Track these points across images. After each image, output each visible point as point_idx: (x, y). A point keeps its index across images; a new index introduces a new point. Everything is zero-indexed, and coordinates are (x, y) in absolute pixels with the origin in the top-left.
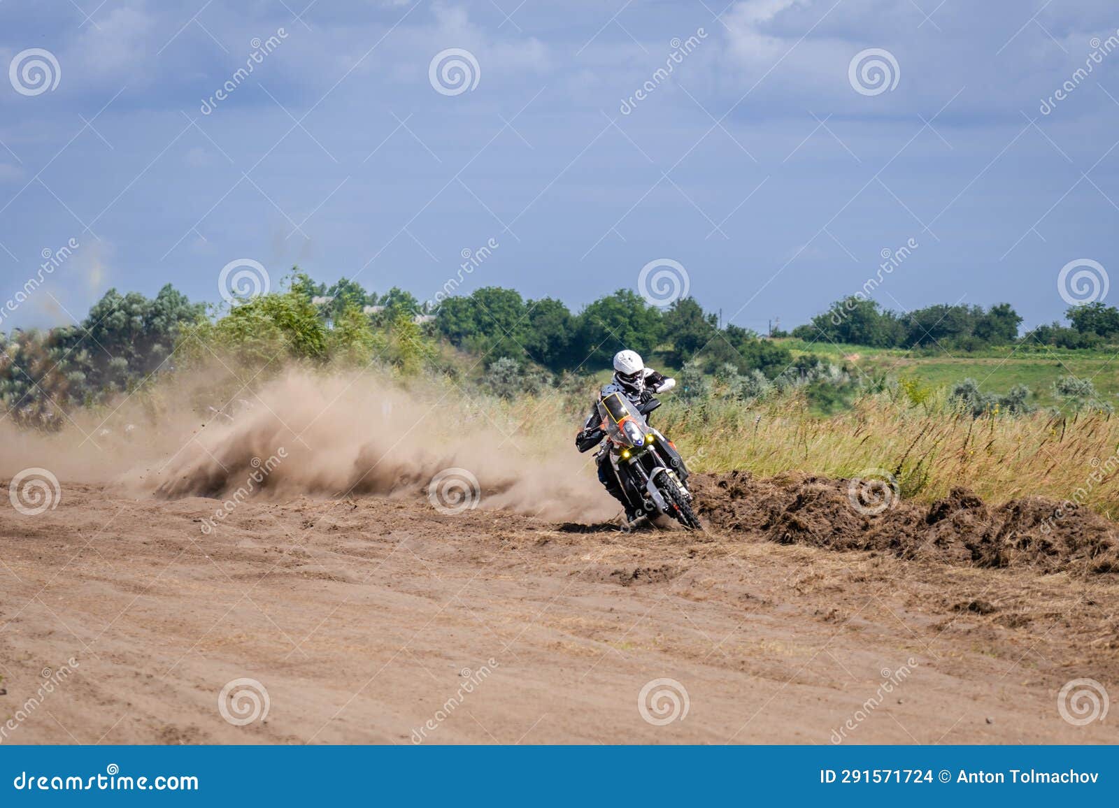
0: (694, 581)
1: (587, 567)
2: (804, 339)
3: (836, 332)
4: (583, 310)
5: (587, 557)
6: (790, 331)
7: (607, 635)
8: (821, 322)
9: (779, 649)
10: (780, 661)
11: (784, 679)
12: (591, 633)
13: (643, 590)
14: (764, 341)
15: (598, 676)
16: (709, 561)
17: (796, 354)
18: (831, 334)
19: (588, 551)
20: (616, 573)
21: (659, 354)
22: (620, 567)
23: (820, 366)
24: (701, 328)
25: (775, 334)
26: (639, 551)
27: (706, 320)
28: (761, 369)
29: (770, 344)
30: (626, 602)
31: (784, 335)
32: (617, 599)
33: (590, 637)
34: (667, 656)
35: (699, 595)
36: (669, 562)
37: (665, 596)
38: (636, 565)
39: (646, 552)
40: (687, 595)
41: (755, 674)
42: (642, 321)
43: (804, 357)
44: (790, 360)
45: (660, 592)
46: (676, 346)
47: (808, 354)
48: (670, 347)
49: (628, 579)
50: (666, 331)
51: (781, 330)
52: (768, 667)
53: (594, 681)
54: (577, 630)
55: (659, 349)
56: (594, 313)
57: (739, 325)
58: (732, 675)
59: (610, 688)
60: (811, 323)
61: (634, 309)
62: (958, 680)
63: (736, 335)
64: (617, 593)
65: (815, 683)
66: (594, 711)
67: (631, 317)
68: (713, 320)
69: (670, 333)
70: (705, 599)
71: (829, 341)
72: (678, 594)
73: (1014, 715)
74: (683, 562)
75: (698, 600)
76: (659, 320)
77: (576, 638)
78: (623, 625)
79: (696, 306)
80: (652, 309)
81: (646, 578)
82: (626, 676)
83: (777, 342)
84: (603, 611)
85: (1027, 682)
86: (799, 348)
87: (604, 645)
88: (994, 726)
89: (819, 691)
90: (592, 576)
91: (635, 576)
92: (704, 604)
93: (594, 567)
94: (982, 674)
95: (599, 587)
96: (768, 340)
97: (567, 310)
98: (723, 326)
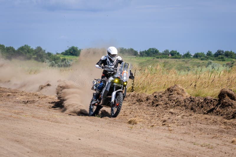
0: (39, 103)
1: (17, 100)
2: (63, 55)
3: (69, 53)
4: (17, 49)
5: (18, 98)
6: (60, 53)
7: (21, 114)
8: (66, 51)
9: (56, 116)
10: (56, 119)
11: (57, 122)
12: (18, 114)
13: (29, 105)
14: (55, 55)
15: (18, 122)
16: (43, 99)
17: (61, 58)
18: (69, 54)
19: (18, 97)
20: (23, 102)
21: (33, 58)
22: (24, 100)
23: (66, 60)
24: (42, 53)
25: (57, 54)
26: (28, 97)
27: (43, 51)
28: (54, 61)
29: (56, 56)
30: (25, 107)
31: (59, 54)
32: (23, 107)
33: (17, 114)
34: (33, 118)
35: (41, 106)
36: (34, 99)
37: (33, 106)
38: (27, 100)
39: (30, 97)
40: (38, 106)
41: (51, 121)
42: (30, 51)
43: (63, 58)
44: (60, 59)
45: (32, 105)
46: (37, 56)
47: (64, 58)
48: (36, 56)
49: (26, 103)
50: (35, 53)
51: (58, 53)
52: (54, 120)
53: (18, 123)
54: (15, 113)
55: (34, 57)
56: (20, 49)
57: (50, 52)
58: (46, 122)
59: (21, 124)
60: (64, 51)
61: (28, 48)
62: (92, 122)
63: (49, 54)
64: (23, 106)
65: (64, 123)
66: (18, 129)
67: (28, 50)
68: (44, 51)
69: (36, 53)
70: (41, 107)
71: (68, 55)
72: (36, 106)
73: (104, 129)
74: (37, 99)
75: (40, 107)
76: (33, 51)
77: (15, 115)
78: (24, 112)
79: (41, 48)
80: (32, 49)
81: (29, 103)
82: (25, 122)
83: (58, 55)
84: (20, 109)
85: (106, 123)
86: (62, 56)
87: (20, 116)
88: (99, 131)
89: (65, 125)
90: (18, 102)
91: (27, 102)
92: (41, 108)
93: (19, 100)
94: (97, 121)
95: (20, 104)
96: (56, 55)
97: (14, 49)
98: (46, 52)
